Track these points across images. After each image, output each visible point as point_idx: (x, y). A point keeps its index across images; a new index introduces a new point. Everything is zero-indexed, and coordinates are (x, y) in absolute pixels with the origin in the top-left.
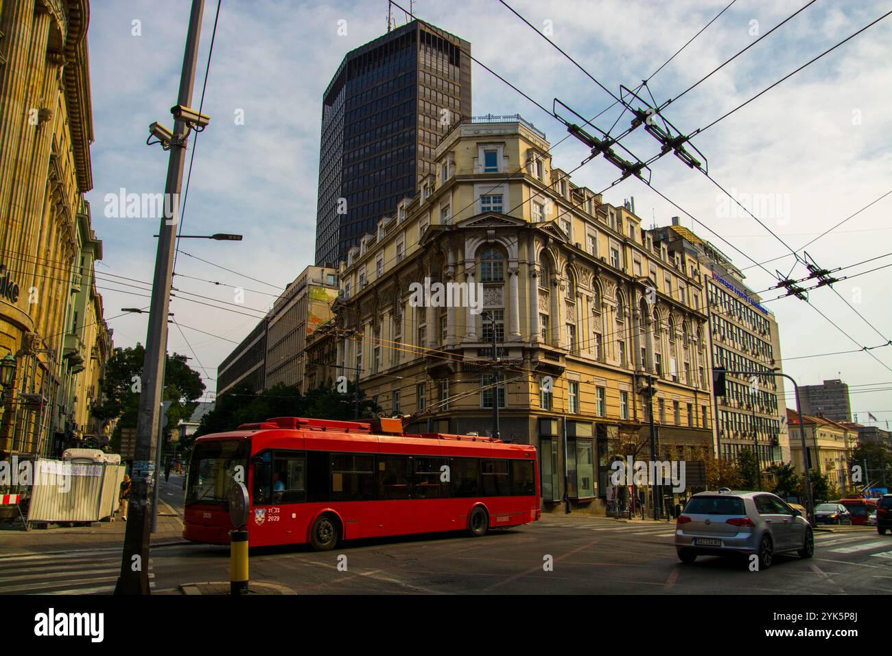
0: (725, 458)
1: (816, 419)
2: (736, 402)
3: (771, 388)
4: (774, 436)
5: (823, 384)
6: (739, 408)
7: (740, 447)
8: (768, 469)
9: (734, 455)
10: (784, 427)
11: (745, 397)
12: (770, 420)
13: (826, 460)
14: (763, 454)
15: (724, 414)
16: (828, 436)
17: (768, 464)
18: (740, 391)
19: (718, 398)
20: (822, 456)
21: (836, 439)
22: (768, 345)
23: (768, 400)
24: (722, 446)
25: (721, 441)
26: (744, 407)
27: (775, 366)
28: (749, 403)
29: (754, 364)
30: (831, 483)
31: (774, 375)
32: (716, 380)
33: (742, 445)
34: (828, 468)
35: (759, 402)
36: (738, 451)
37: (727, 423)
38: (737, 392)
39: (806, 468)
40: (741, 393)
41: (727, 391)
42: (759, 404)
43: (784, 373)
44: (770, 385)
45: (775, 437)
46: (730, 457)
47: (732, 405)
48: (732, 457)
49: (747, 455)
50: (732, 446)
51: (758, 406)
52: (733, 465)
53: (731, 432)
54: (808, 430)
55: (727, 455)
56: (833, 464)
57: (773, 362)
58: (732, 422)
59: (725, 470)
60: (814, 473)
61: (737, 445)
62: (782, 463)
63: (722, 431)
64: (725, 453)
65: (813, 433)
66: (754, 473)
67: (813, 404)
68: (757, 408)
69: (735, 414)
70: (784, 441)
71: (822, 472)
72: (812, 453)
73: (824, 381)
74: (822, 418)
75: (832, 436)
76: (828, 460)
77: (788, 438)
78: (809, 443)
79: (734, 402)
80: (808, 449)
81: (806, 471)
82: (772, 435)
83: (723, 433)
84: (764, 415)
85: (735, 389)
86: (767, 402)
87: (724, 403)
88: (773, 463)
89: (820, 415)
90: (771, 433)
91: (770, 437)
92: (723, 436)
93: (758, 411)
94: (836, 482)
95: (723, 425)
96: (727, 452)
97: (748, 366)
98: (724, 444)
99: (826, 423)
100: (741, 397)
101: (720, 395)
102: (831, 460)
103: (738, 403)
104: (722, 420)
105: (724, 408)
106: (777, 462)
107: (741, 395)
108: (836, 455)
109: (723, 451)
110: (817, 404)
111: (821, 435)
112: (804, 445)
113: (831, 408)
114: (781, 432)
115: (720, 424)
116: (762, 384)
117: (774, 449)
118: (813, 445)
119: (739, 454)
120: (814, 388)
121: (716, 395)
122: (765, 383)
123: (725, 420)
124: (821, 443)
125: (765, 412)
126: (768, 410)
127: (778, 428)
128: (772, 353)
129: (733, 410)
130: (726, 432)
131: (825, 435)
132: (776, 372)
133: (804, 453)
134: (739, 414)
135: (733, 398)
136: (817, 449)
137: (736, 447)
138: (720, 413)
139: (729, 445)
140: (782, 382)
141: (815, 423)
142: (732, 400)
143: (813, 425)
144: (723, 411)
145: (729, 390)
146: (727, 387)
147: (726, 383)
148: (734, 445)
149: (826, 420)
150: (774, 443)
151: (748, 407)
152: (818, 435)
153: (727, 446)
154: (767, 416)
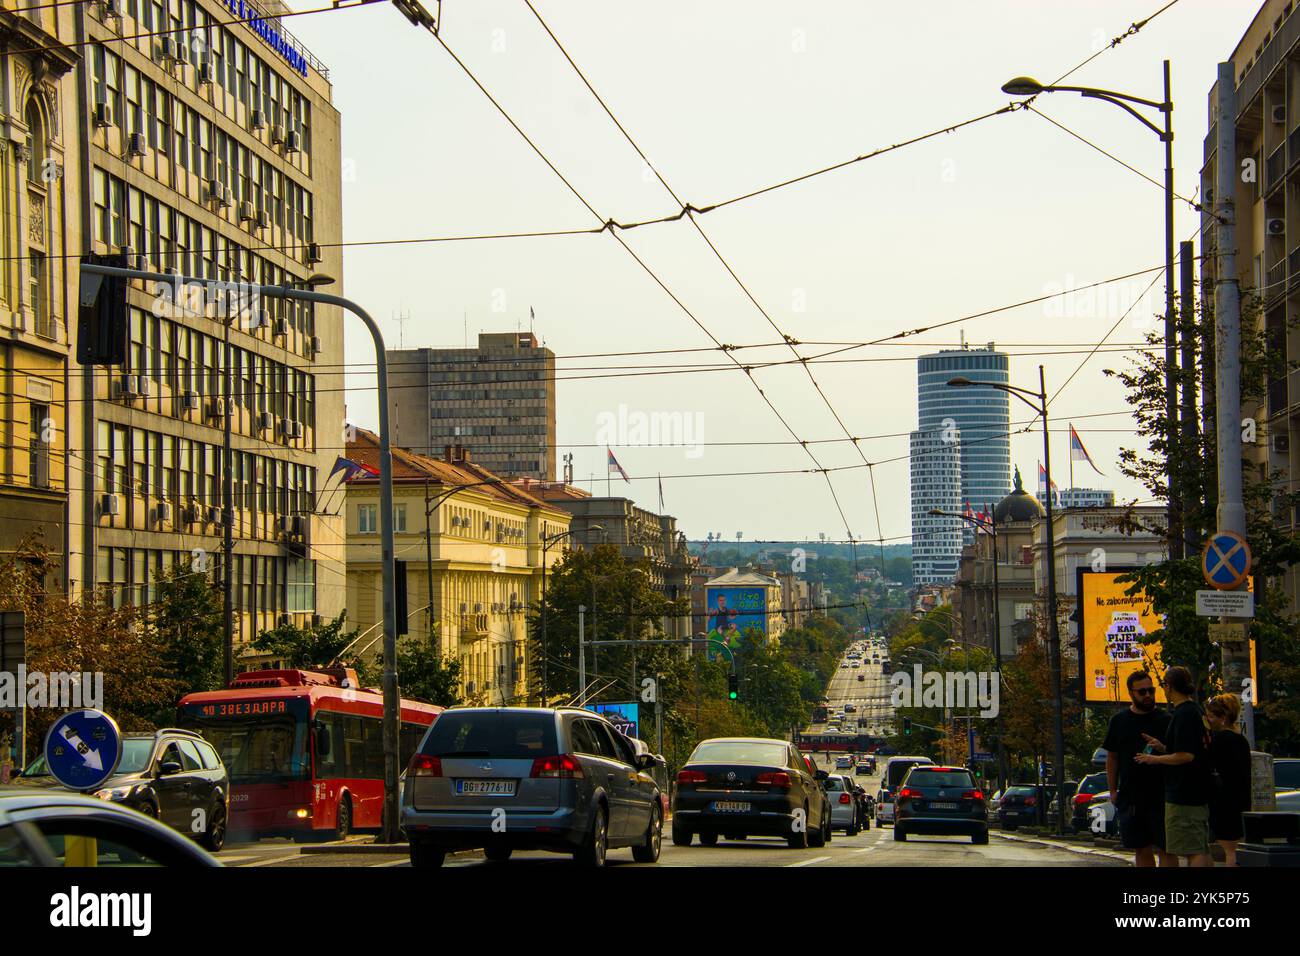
0: (109, 600)
1: (443, 468)
2: (166, 391)
3: (300, 351)
4: (296, 521)
5: (474, 344)
6: (174, 416)
7: (167, 559)
8: (263, 641)
9: (144, 589)
10: (332, 494)
11: (200, 376)
12: (285, 464)
13: (463, 608)
14: (252, 587)
15: (119, 436)
16: (476, 525)
17: (267, 623)
18: (183, 353)
19: (99, 372)
20: (452, 596)
21: (499, 538)
22: (301, 189)
23: (284, 391)
24: (101, 558)
25: (99, 538)
26: (197, 415)
27: (319, 269)
28: (214, 396)
29: (243, 256)
30: (470, 687)
31: (311, 301)
32: (91, 302)
33: (176, 554)
34: (466, 638)
35: (250, 394)
36: (159, 575)
37: (127, 470)
38: (173, 355)
39: (388, 632)
40: (187, 362)
41: (134, 350)
42: (250, 407)
43: (347, 296)
44: (295, 338)
45: (300, 527)
46: (126, 596)
47: (152, 405)
48: (137, 593)
49: (192, 592)
50: (138, 557)
51: (246, 414)
52: (136, 628)
53: (139, 505)
54: (410, 505)
55: (118, 590)
56: (482, 622)
57: (312, 255)
58: (145, 467)
59: (105, 647)
60: (418, 657)
61: (159, 553)
62: (316, 619)
63: (106, 499)
64: (110, 584)
65: (428, 514)
66: (210, 656)
67: (438, 415)
68: (241, 418)
69: (159, 436)
70: (329, 541)
71: (445, 650)
72: (413, 584)
73: (482, 337)
74: (460, 464)
75: (487, 526)
76: (469, 611)
77: (343, 534)
78: (406, 550)
79: (157, 393)
80: (401, 567)
81: (389, 644)
82: (289, 518)
83: (106, 506)
84: (267, 445)
85: (165, 346)
86: (279, 399)
87: (121, 394)
88: (285, 618)
89: (457, 455)
90: (284, 512)
91: (280, 525)
92: (105, 520)
93: (246, 430)
94: (487, 686)
95: (109, 475)
96: (119, 578)
97: (221, 260)
98: (111, 549)
99: (472, 480)
100: (187, 376)
101: (107, 362)
102: (477, 608)
103: (175, 396)
104: (109, 461)
105: (117, 414)
106: (299, 613)
107: (187, 369)
108: (496, 593)
109: (101, 576)
110: (452, 414)
111: (454, 522)
112: (387, 554)
113: (493, 431)
114: (320, 509)
115: (100, 471)
116: (269, 332)
117: (291, 570)
118: (423, 554)
119: (163, 588)
120: (449, 358)
121: (87, 358)
122: (279, 329)
123: (119, 458)
124: (450, 550)
125: (270, 434)
126: (281, 430)
127: (313, 495)
128: (310, 221)
129: (152, 424)
130: (119, 504)
131: (465, 523)
132: (320, 289)
133: (386, 581)
134: (176, 440)
135: (156, 377)
136: (435, 570)
137: (152, 559)
138: (101, 432)
139: (129, 552)
140: (339, 327)
141: (438, 482)
142: (151, 388)
143: (429, 485)
144: (113, 426)
145: (142, 347)
146: (136, 336)
147: (135, 318)
148: (146, 551)
149: (476, 473)
150: (295, 550)
151: (211, 413)
152: (443, 523)
153: (118, 555)
154: (278, 453)
